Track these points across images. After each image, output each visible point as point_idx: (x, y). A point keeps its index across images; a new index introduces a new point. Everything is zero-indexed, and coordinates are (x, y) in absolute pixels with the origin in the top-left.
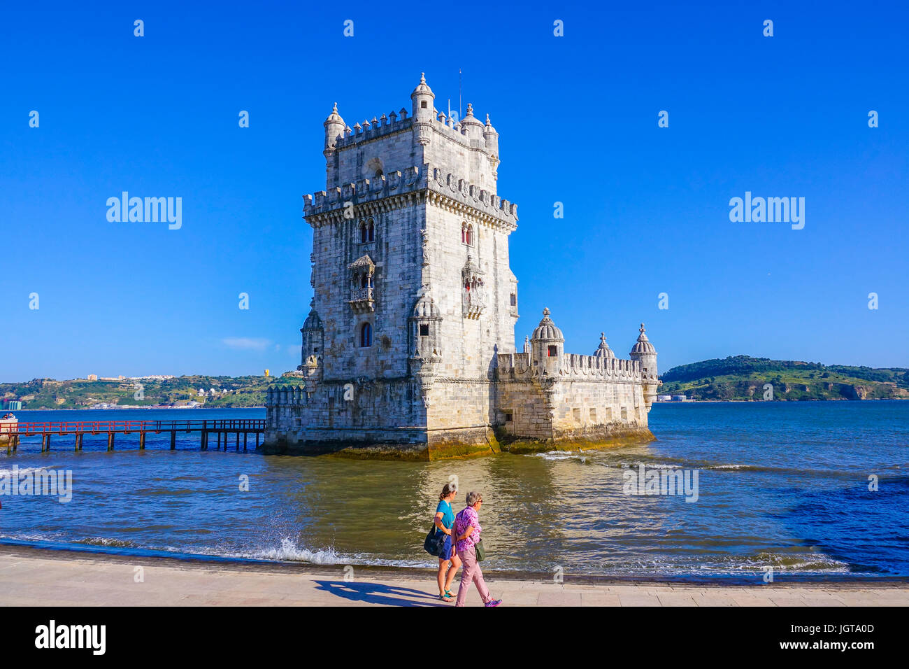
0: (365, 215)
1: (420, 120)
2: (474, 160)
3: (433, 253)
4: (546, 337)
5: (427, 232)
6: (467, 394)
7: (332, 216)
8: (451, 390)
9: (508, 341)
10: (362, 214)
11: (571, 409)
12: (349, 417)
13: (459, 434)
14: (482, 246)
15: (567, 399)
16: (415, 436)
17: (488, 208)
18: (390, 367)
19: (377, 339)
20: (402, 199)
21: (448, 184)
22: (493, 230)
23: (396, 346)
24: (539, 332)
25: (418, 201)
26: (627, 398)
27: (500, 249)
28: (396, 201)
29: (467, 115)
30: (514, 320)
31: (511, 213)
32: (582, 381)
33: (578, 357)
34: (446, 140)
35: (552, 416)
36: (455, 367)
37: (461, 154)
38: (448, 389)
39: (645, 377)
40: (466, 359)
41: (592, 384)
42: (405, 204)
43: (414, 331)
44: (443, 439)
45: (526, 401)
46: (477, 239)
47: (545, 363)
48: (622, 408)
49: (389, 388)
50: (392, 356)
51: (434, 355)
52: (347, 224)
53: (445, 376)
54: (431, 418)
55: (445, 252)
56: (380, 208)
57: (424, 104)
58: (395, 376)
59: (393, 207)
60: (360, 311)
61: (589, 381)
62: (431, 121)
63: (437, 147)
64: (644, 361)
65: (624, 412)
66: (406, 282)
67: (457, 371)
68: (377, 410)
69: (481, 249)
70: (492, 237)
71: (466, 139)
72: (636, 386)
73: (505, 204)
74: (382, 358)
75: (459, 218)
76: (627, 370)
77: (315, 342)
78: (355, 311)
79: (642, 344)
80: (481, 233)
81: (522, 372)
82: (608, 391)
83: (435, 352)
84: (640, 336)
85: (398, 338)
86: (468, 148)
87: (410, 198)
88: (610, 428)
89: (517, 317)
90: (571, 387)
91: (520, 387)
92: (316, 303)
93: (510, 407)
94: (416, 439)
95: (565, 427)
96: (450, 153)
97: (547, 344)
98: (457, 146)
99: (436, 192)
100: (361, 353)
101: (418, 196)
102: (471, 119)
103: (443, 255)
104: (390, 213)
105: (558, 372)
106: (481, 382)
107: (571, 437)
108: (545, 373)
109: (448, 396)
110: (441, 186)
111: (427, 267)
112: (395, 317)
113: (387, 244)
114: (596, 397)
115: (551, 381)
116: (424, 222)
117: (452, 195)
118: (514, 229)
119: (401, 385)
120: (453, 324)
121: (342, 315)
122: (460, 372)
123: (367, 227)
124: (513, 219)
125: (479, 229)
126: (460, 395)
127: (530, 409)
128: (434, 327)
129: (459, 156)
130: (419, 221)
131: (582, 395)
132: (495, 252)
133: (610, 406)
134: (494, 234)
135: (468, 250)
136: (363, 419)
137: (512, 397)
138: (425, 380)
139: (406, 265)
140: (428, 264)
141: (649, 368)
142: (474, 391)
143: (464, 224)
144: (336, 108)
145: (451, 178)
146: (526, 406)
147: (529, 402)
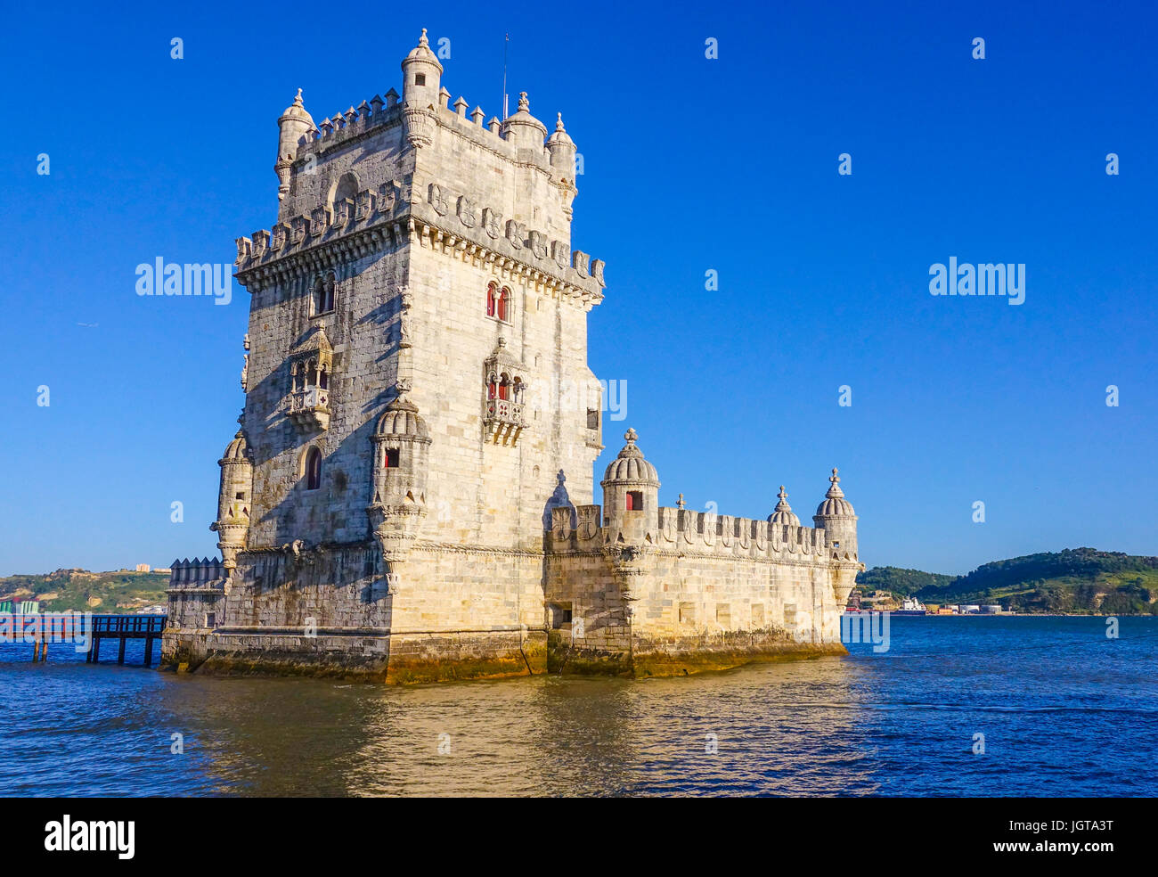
0: (323, 267)
1: (412, 105)
2: (522, 183)
3: (421, 327)
4: (624, 476)
5: (407, 291)
6: (483, 573)
7: (274, 270)
8: (450, 565)
9: (579, 487)
10: (319, 266)
11: (676, 602)
12: (281, 611)
13: (461, 643)
14: (531, 324)
15: (666, 586)
16: (372, 643)
17: (543, 262)
18: (343, 524)
19: (328, 475)
20: (374, 236)
21: (458, 213)
22: (555, 301)
23: (354, 486)
24: (615, 469)
25: (399, 239)
26: (798, 588)
27: (569, 333)
28: (366, 239)
29: (519, 111)
30: (592, 454)
31: (593, 275)
32: (701, 555)
33: (695, 516)
34: (466, 144)
35: (630, 614)
36: (462, 526)
37: (498, 171)
38: (443, 563)
39: (836, 556)
40: (486, 512)
41: (722, 563)
42: (380, 246)
43: (376, 460)
44: (423, 650)
45: (592, 587)
46: (519, 312)
47: (621, 521)
48: (786, 606)
49: (340, 560)
50: (348, 506)
51: (407, 502)
52: (297, 284)
53: (437, 540)
54: (402, 613)
55: (448, 328)
56: (343, 253)
57: (421, 79)
58: (351, 540)
59: (363, 251)
60: (306, 428)
61: (716, 556)
62: (431, 107)
63: (445, 153)
64: (835, 529)
65: (790, 613)
66: (375, 377)
67: (464, 533)
68: (321, 597)
69: (527, 330)
70: (552, 311)
71: (511, 146)
72: (818, 570)
73: (579, 258)
74: (334, 508)
75: (484, 273)
76: (800, 542)
77: (237, 483)
78: (298, 429)
79: (833, 502)
80: (528, 303)
81: (588, 538)
82: (758, 577)
83: (409, 495)
84: (830, 490)
85: (358, 472)
86: (513, 162)
87: (385, 233)
88: (760, 638)
89: (597, 447)
90: (676, 564)
91: (585, 564)
92: (247, 418)
93: (568, 597)
94: (373, 649)
95: (659, 633)
96: (474, 166)
97: (626, 489)
98: (489, 157)
99: (429, 224)
100: (305, 501)
101: (397, 229)
102: (524, 116)
103: (444, 335)
104: (359, 262)
105: (643, 538)
106: (518, 551)
107: (672, 651)
108: (621, 538)
109: (442, 574)
110: (440, 215)
111: (406, 351)
112: (356, 437)
113: (351, 313)
114: (731, 586)
115: (629, 553)
116: (406, 274)
117: (465, 232)
118: (598, 302)
119: (357, 554)
120: (461, 451)
121: (282, 437)
122: (472, 534)
123: (326, 287)
124: (597, 284)
125: (524, 296)
126: (470, 573)
127: (598, 601)
128: (411, 454)
129: (492, 173)
130: (400, 270)
131: (700, 580)
132: (557, 338)
133: (760, 600)
134: (558, 307)
135: (499, 328)
136: (300, 614)
137: (571, 581)
138: (389, 544)
139: (377, 347)
140: (408, 346)
141: (842, 542)
142: (500, 569)
143: (492, 285)
144: (299, 97)
145: (463, 203)
146: (592, 596)
147: (597, 588)
